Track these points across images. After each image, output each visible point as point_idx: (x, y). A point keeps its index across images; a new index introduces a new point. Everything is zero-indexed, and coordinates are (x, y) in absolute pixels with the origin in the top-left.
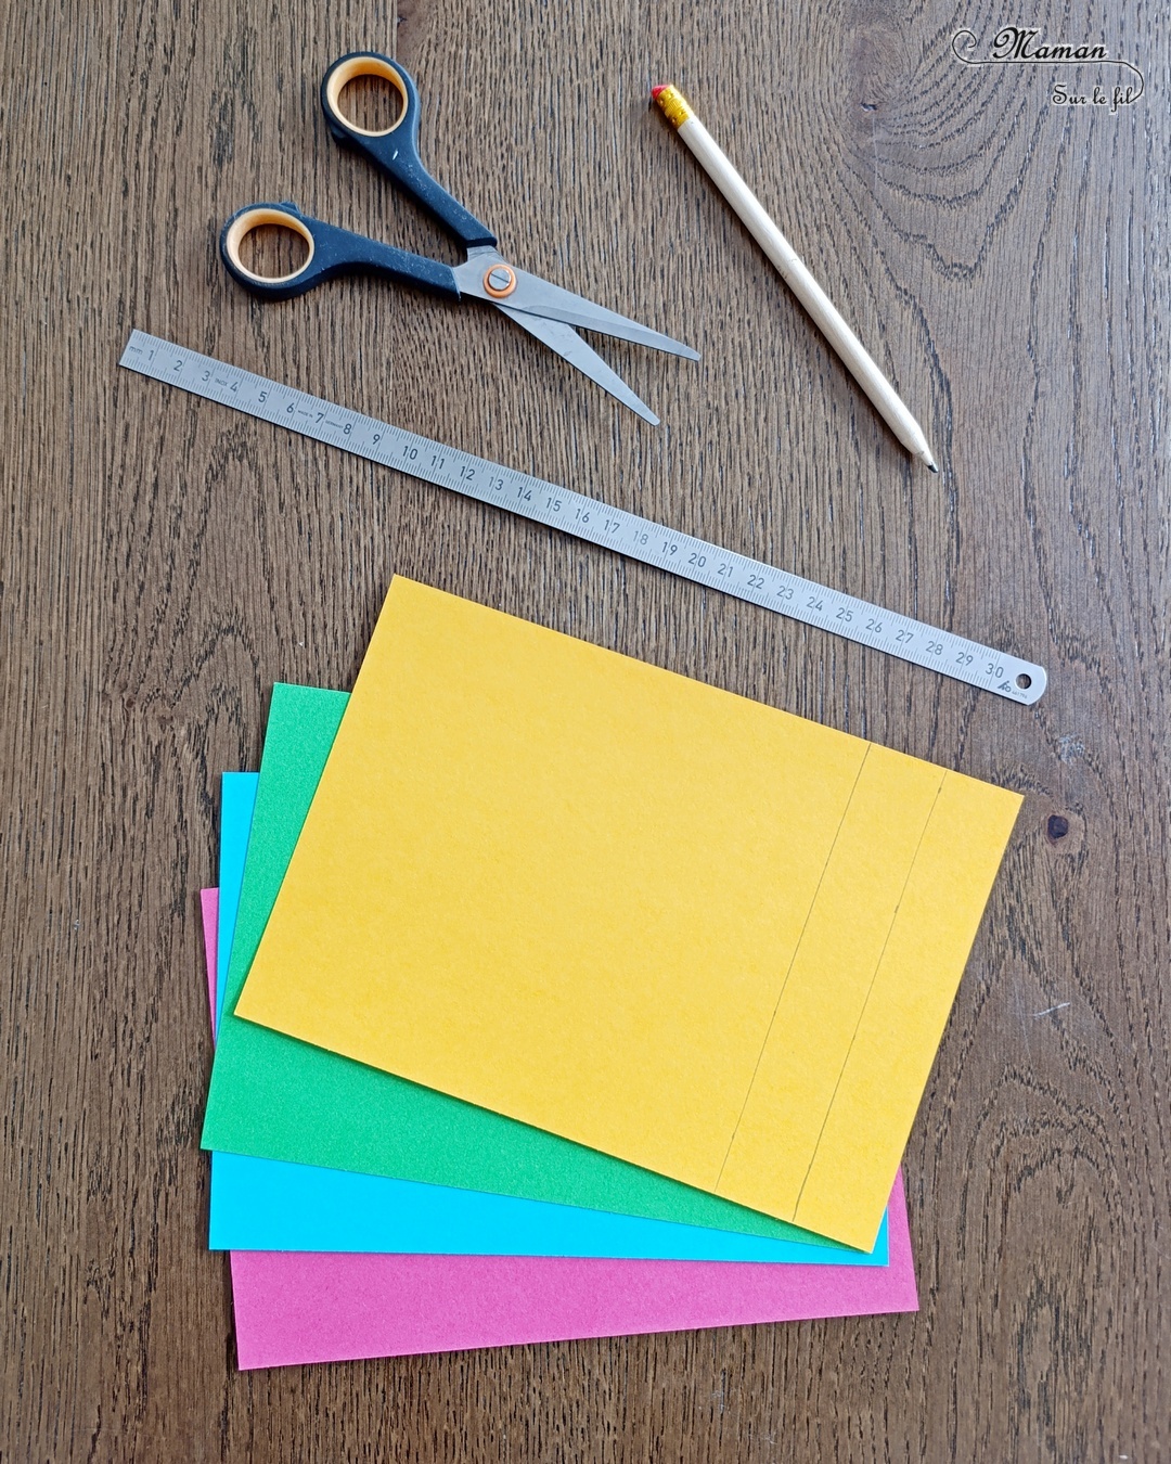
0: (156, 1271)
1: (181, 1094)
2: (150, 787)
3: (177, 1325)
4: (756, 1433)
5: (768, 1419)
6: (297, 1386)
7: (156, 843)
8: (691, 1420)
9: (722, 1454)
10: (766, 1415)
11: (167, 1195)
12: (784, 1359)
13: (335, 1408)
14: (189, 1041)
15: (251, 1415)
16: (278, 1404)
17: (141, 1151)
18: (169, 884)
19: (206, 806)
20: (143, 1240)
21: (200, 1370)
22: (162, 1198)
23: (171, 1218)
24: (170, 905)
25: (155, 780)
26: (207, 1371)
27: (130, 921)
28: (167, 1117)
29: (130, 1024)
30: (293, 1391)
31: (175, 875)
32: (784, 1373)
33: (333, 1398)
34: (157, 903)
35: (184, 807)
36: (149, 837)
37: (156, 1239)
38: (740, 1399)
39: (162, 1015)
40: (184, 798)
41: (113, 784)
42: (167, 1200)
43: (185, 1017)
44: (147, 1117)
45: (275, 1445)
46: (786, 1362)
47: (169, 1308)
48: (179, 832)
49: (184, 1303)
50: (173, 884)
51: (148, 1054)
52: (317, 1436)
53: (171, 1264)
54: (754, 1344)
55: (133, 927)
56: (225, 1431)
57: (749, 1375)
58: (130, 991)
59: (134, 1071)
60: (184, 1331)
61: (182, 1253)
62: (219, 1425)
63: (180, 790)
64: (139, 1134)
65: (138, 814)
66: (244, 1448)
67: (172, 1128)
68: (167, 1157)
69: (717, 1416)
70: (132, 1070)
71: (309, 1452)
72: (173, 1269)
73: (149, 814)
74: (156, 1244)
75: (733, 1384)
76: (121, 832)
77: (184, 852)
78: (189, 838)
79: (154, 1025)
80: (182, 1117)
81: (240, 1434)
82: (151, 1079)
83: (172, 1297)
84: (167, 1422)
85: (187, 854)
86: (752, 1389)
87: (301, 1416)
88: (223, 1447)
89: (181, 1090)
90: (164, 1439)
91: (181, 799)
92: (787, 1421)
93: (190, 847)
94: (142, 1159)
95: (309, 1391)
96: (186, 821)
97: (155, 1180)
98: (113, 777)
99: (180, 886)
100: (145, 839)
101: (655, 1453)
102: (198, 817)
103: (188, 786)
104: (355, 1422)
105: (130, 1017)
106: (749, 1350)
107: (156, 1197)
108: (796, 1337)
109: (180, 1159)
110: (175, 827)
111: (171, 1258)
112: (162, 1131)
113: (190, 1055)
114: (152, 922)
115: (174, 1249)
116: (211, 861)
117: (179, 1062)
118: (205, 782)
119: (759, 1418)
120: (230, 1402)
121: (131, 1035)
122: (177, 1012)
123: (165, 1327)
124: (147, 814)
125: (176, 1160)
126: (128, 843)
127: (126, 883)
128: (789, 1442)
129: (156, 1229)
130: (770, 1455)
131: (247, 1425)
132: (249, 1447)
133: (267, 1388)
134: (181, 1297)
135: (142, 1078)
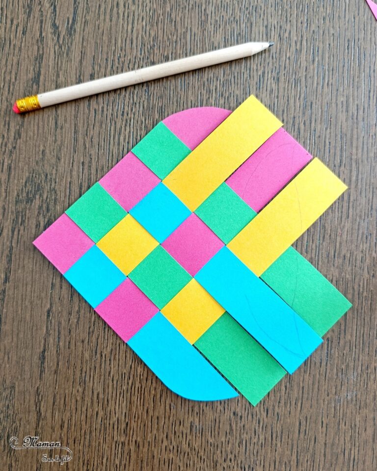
0: (10, 272)
1: (31, 177)
2: (26, 20)
3: (20, 302)
4: (346, 375)
5: (352, 366)
6: (85, 338)
7: (27, 48)
8: (309, 365)
9: (326, 386)
10: (352, 365)
11: (19, 230)
12: (362, 333)
13: (107, 352)
14: (37, 149)
15: (58, 354)
16: (74, 348)
17: (6, 207)
18: (32, 69)
19: (55, 31)
20: (4, 255)
21: (31, 328)
22: (16, 233)
23: (20, 243)
24: (32, 79)
25: (29, 16)
26: (35, 328)
27: (9, 86)
28: (22, 189)
29: (6, 140)
30: (83, 342)
31: (36, 64)
32: (361, 341)
33: (105, 346)
34: (25, 77)
35: (43, 30)
36: (23, 45)
37: (11, 254)
38: (337, 355)
39: (23, 135)
40: (43, 26)
41: (6, 18)
42: (19, 234)
43: (36, 136)
44: (11, 188)
45: (71, 372)
46: (363, 335)
47: (16, 292)
48: (39, 43)
49: (24, 290)
50: (34, 69)
51: (14, 156)
52: (95, 367)
53: (18, 269)
54: (345, 325)
55: (11, 89)
56: (43, 363)
57: (342, 342)
58: (7, 122)
59: (6, 164)
60: (23, 306)
61: (26, 262)
62: (40, 359)
63: (41, 22)
64: (6, 197)
65: (18, 33)
66: (53, 372)
67: (25, 195)
68: (21, 210)
69: (324, 364)
70: (5, 163)
71: (90, 376)
72: (20, 271)
73: (24, 33)
74: (11, 257)
75: (333, 346)
76: (8, 42)
77: (41, 52)
78: (44, 46)
79: (18, 141)
80: (30, 189)
81: (51, 364)
82: (15, 168)
83: (18, 286)
84: (10, 356)
85: (43, 54)
86: (344, 349)
87: (87, 355)
88: (41, 372)
89: (31, 175)
90: (8, 366)
91: (41, 26)
92: (363, 368)
93: (45, 50)
94: (6, 211)
95: (92, 342)
96: (43, 37)
97: (13, 222)
98: (6, 15)
99: (38, 70)
100: (21, 46)
101: (288, 384)
102: (50, 35)
103: (46, 20)
104: (117, 360)
105: (6, 135)
106: (343, 327)
107: (13, 232)
108: (369, 322)
109: (27, 211)
110: (38, 40)
111: (19, 265)
112: (19, 196)
113: (37, 156)
114: (21, 88)
115: (21, 260)
116: (55, 58)
117: (31, 160)
118: (55, 18)
119: (347, 366)
120: (47, 346)
121: (6, 145)
122: (32, 134)
123: (13, 303)
124: (23, 33)
125: (26, 212)
126: (12, 47)
127: (9, 67)
128: (364, 380)
129: (11, 248)
130: (354, 387)
131: (56, 360)
132: (56, 372)
133: (68, 339)
134: (23, 287)
135: (10, 168)
